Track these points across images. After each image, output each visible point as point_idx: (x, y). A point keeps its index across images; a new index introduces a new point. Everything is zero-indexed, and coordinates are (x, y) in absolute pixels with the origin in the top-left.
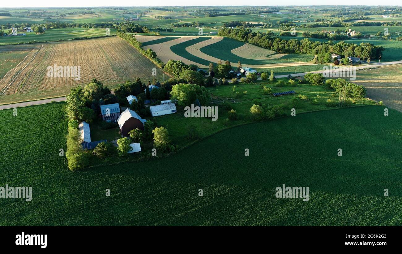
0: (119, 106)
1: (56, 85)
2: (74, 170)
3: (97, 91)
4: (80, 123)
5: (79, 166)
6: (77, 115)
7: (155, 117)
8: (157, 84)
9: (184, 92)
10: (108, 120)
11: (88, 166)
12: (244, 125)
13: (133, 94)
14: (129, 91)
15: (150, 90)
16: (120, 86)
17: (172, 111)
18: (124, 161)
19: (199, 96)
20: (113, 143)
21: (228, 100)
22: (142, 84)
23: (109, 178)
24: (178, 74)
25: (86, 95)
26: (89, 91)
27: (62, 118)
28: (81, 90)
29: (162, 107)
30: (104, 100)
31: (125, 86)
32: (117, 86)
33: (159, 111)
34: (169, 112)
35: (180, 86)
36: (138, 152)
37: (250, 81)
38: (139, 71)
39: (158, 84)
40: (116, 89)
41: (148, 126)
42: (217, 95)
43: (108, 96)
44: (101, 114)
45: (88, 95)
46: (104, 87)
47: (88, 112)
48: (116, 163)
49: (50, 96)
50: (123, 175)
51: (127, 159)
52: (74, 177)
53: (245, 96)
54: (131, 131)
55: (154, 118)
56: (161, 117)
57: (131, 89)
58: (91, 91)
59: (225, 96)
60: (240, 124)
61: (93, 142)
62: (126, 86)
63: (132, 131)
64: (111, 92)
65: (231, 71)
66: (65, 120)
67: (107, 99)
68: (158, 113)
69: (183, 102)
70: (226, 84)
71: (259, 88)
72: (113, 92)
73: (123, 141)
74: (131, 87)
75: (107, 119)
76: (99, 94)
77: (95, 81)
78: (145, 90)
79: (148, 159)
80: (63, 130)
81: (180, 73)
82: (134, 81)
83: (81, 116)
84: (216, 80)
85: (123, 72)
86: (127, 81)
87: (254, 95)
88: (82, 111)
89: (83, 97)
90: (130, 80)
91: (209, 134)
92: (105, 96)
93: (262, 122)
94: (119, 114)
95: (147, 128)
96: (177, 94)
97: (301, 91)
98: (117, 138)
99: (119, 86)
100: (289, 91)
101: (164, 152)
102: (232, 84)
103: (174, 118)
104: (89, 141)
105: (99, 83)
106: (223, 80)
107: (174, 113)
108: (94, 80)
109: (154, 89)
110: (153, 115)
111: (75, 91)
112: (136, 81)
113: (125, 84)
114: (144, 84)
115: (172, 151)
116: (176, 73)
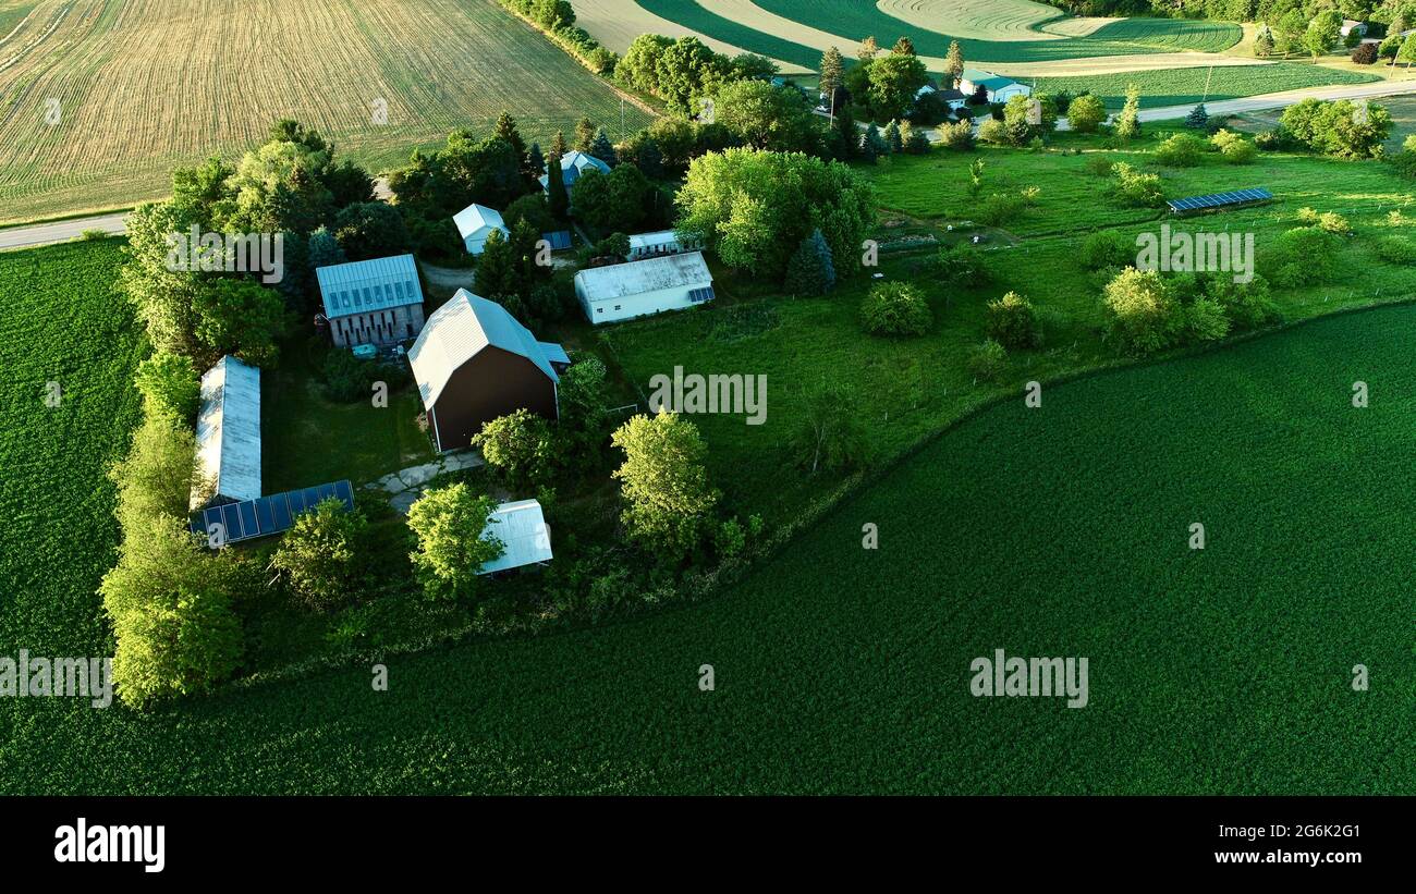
0: (413, 269)
1: (125, 146)
2: (148, 702)
3: (302, 184)
4: (204, 369)
5: (176, 684)
6: (189, 323)
7: (606, 325)
8: (595, 148)
9: (753, 196)
10: (360, 343)
11: (238, 673)
12: (1081, 376)
13: (486, 199)
14: (463, 182)
15: (568, 180)
16: (419, 157)
17: (693, 295)
18: (456, 635)
19: (826, 213)
20: (390, 495)
21: (954, 230)
22: (524, 146)
23: (368, 764)
24: (683, 99)
25: (248, 205)
26: (261, 187)
27: (122, 329)
28: (226, 174)
29: (638, 272)
30: (340, 235)
31: (444, 161)
32: (405, 153)
33: (624, 293)
34: (675, 298)
35: (727, 161)
36: (535, 564)
37: (1031, 135)
38: (502, 86)
39: (602, 150)
40: (398, 170)
41: (583, 396)
42: (894, 206)
43: (356, 210)
44: (323, 311)
45: (255, 208)
46: (340, 163)
47: (246, 308)
48: (406, 646)
49: (88, 201)
50: (453, 745)
51: (473, 613)
52: (145, 767)
53: (1033, 212)
54: (489, 428)
55: (604, 335)
56: (636, 331)
57: (472, 176)
58: (272, 182)
59: (936, 212)
60: (1057, 376)
61: (273, 499)
62: (450, 158)
63: (492, 428)
64: (376, 189)
65: (926, 89)
66: (136, 343)
67: (354, 231)
68: (618, 308)
69: (748, 248)
70: (920, 148)
71: (1084, 173)
72: (383, 191)
73: (443, 515)
74: (477, 161)
75: (354, 338)
76: (313, 204)
77: (290, 129)
78: (544, 180)
79: (594, 617)
80: (116, 402)
81: (692, 93)
82: (489, 136)
83: (210, 328)
84: (873, 131)
85: (432, 87)
86: (454, 131)
87: (1073, 207)
88: (212, 301)
89: (234, 218)
90: (469, 129)
91: (909, 437)
92: (345, 210)
93: (1166, 360)
94: (418, 311)
95: (576, 405)
96: (717, 205)
97: (1295, 190)
98: (413, 457)
99: (414, 156)
100: (1230, 187)
101: (687, 562)
102: (942, 148)
103: (704, 336)
104: (248, 488)
105: (314, 144)
106: (905, 131)
107: (702, 302)
108: (285, 125)
109: (590, 175)
110: (597, 319)
111: (194, 181)
112: (495, 134)
113: (443, 144)
114: (536, 149)
115: (727, 555)
116: (675, 97)
